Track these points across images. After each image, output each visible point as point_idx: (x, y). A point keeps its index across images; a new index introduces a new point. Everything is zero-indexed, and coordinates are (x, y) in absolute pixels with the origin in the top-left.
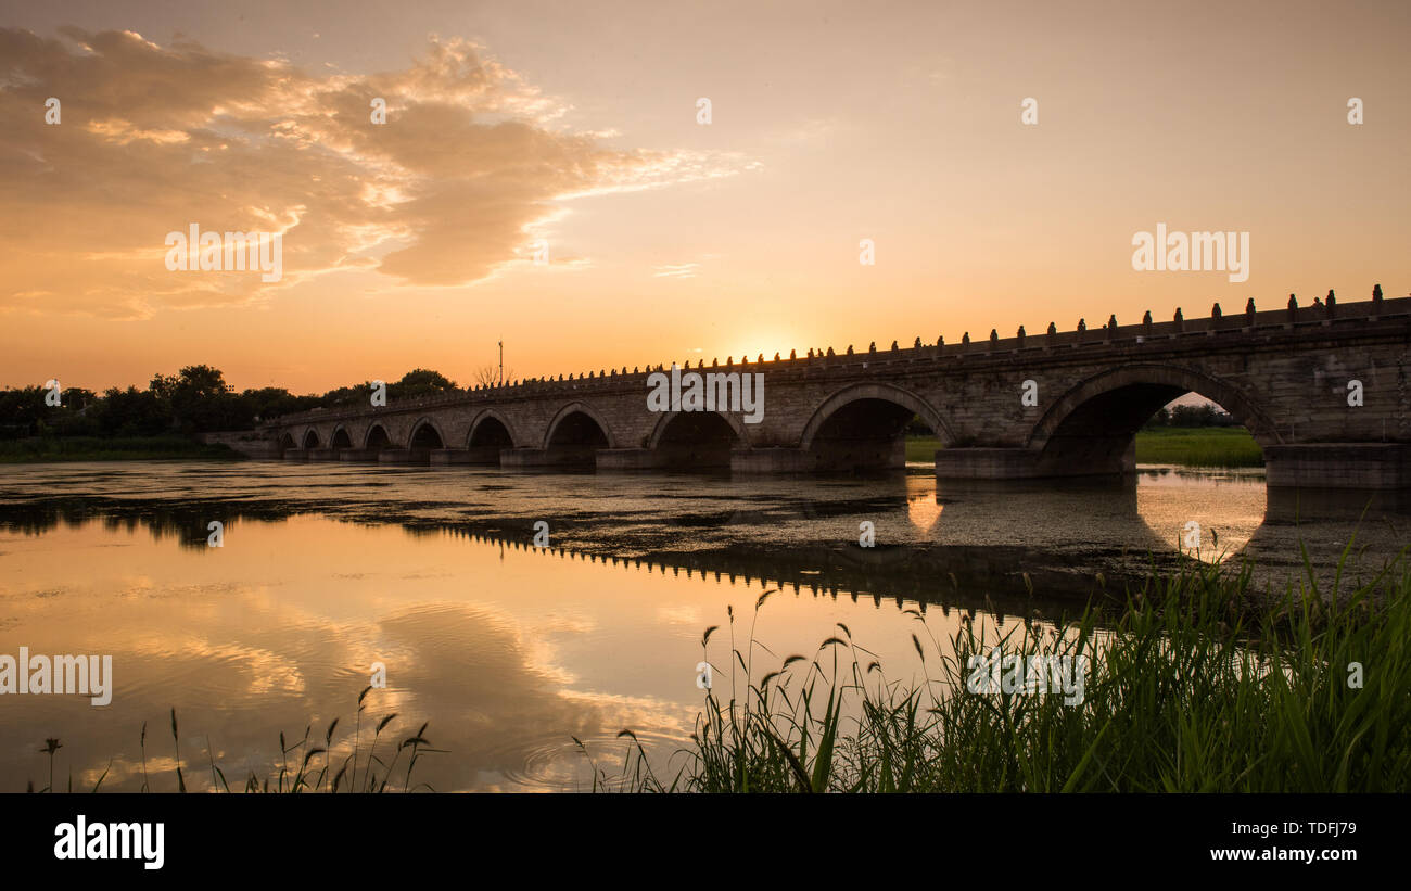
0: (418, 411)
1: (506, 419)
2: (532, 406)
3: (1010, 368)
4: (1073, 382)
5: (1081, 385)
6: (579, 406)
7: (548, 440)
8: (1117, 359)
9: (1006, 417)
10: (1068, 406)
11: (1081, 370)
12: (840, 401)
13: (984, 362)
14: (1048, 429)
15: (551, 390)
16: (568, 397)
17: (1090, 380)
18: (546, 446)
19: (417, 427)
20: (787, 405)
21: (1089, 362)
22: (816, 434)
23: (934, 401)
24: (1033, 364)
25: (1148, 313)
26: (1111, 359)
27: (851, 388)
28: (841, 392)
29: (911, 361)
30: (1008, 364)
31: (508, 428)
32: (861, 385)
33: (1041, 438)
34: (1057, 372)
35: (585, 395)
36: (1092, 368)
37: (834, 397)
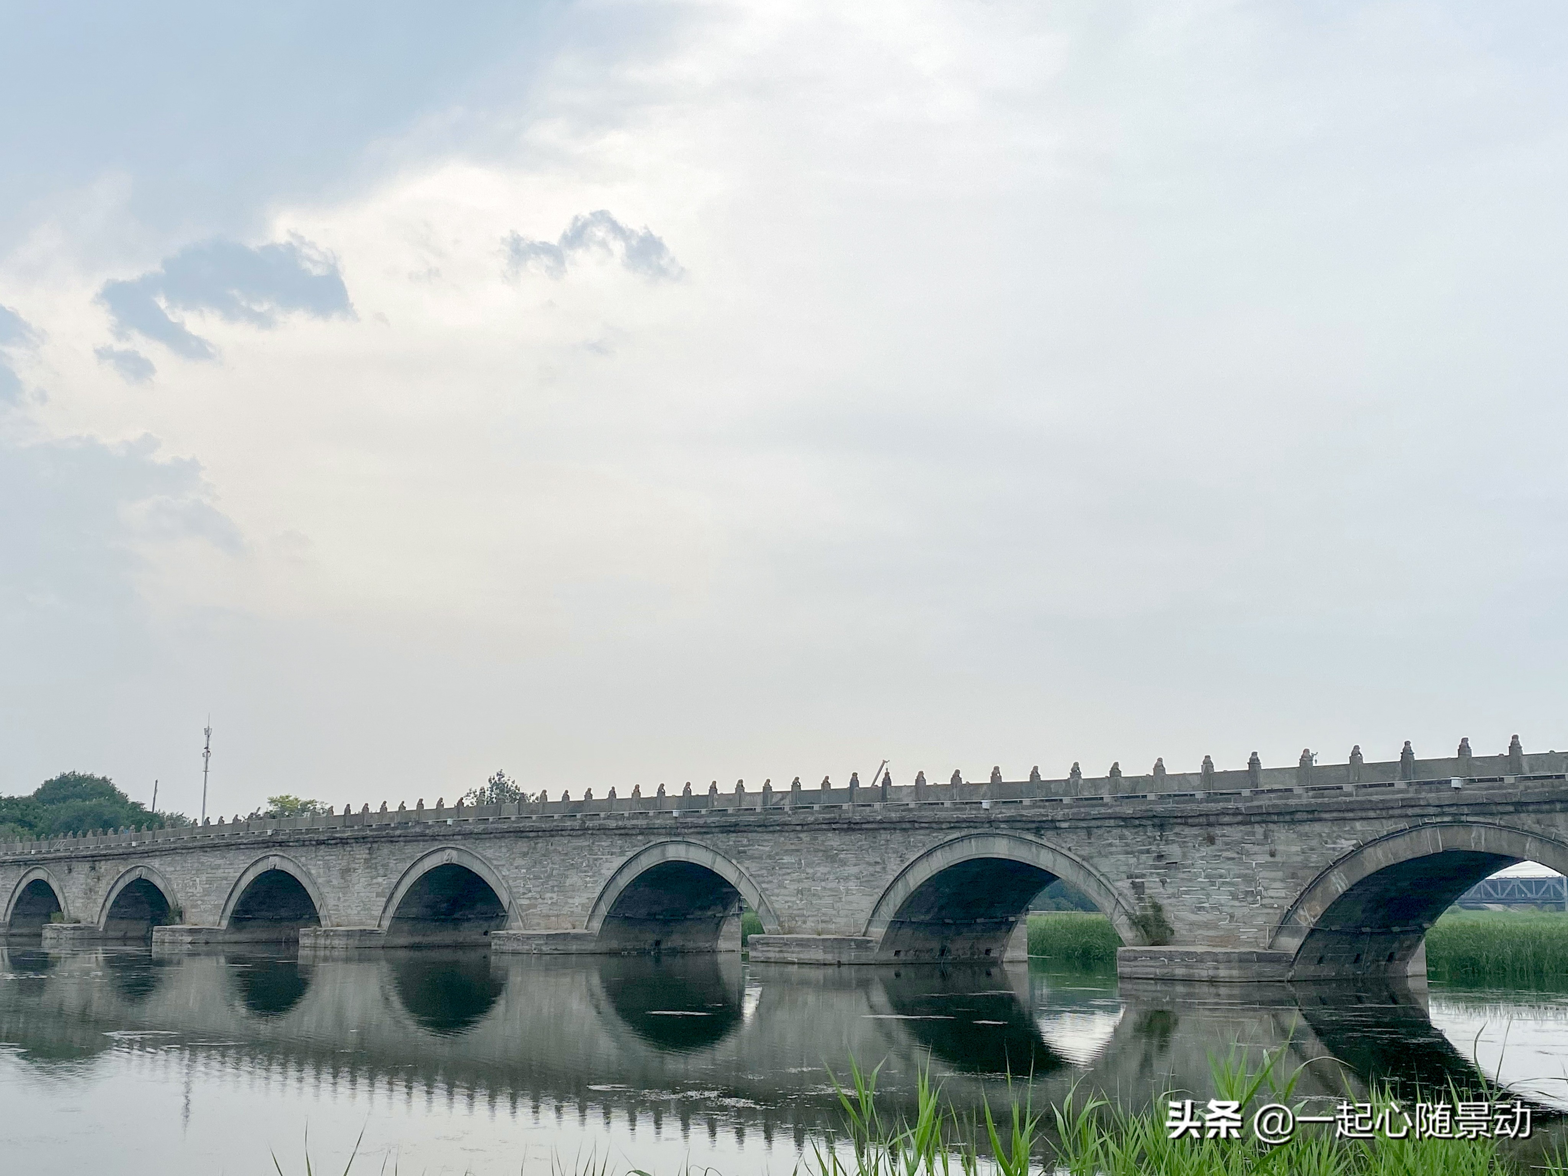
0: (124, 856)
1: (308, 874)
2: (361, 853)
3: (1240, 818)
4: (1347, 845)
5: (1359, 849)
6: (454, 853)
7: (391, 911)
8: (1417, 811)
9: (1235, 897)
10: (1339, 883)
11: (1358, 825)
12: (941, 861)
13: (1194, 806)
14: (1307, 917)
15: (404, 825)
16: (434, 838)
17: (1374, 842)
18: (386, 923)
19: (121, 886)
20: (843, 863)
21: (1372, 814)
22: (898, 913)
23: (1105, 866)
24: (1278, 814)
25: (1465, 740)
26: (1410, 811)
27: (961, 839)
28: (942, 846)
29: (1066, 800)
30: (1237, 813)
31: (310, 890)
32: (978, 835)
33: (1295, 932)
34: (1317, 827)
35: (467, 835)
36: (1376, 825)
37: (929, 853)
